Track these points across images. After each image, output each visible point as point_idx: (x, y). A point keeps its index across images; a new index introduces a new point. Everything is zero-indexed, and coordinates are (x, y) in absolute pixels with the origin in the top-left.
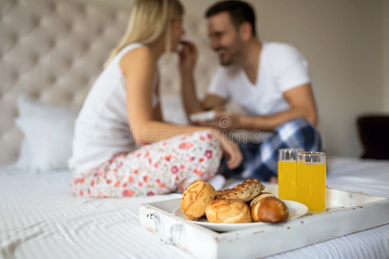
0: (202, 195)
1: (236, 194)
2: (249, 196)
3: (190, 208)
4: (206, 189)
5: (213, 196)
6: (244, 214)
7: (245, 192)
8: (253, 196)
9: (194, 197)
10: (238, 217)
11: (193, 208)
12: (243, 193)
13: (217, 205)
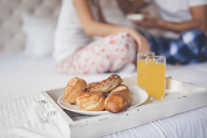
0: (75, 88)
1: (100, 87)
2: (109, 89)
3: (68, 97)
4: (78, 84)
5: (83, 88)
6: (99, 104)
7: (106, 86)
8: (112, 88)
9: (70, 90)
10: (95, 106)
11: (70, 97)
12: (104, 86)
13: (82, 97)
